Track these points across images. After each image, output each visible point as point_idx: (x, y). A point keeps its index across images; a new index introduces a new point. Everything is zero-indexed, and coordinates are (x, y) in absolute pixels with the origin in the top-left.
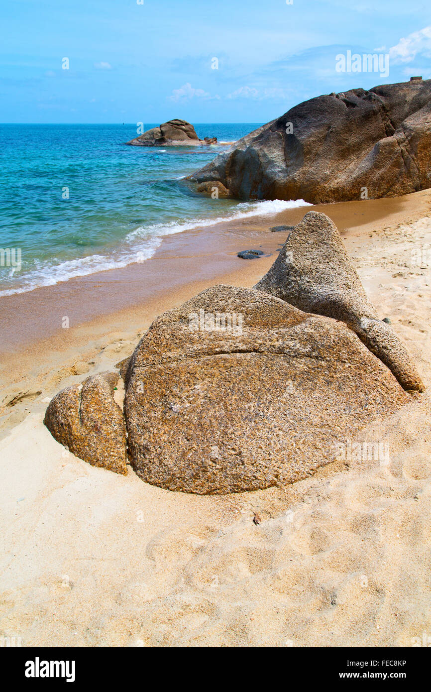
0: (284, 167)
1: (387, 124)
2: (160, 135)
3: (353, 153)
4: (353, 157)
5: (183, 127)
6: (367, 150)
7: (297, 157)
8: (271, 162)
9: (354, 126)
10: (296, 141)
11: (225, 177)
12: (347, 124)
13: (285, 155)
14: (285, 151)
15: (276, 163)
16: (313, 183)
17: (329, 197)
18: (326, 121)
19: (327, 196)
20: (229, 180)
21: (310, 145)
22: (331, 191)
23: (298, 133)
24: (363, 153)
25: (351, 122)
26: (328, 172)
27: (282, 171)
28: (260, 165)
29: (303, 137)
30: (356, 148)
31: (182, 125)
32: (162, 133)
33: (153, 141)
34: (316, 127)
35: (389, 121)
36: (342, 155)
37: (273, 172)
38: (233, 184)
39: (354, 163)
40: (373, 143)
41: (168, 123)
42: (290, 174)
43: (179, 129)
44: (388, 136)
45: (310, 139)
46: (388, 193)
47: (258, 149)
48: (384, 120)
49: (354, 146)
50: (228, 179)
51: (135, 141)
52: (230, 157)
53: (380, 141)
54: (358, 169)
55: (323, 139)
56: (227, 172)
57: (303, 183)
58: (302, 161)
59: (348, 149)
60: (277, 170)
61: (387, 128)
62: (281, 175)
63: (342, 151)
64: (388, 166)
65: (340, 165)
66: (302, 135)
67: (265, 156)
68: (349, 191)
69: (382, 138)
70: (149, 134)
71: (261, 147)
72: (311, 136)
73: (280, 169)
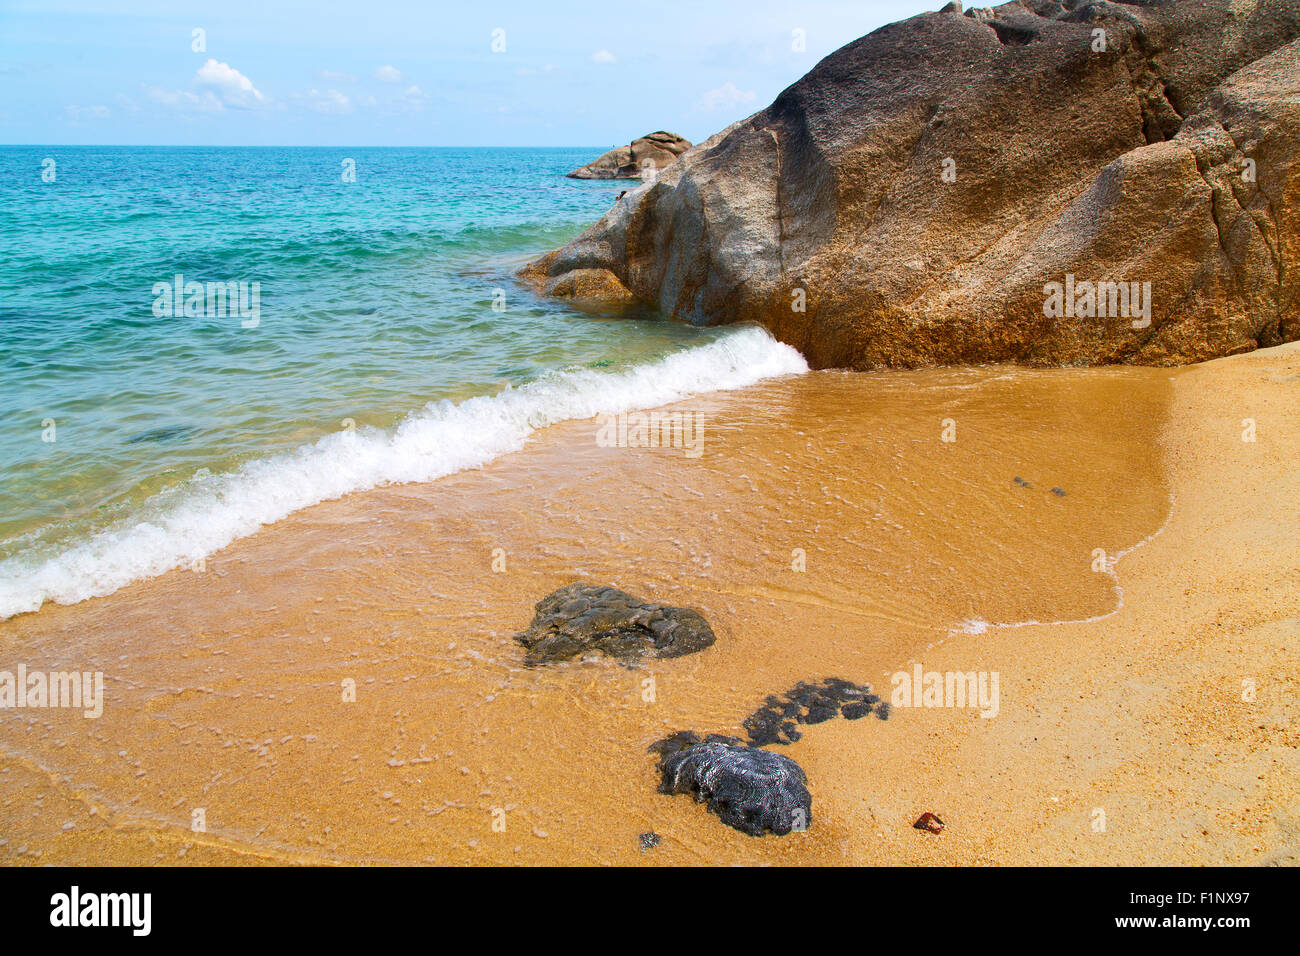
0: (771, 238)
1: (1152, 97)
2: (628, 159)
3: (1013, 200)
4: (1011, 213)
5: (672, 146)
6: (1067, 191)
7: (815, 209)
8: (733, 223)
9: (1025, 104)
10: (814, 156)
11: (626, 259)
12: (996, 98)
13: (779, 202)
14: (780, 189)
15: (747, 228)
16: (866, 301)
17: (917, 352)
18: (921, 89)
19: (909, 346)
20: (636, 267)
21: (858, 171)
22: (923, 329)
23: (824, 131)
24: (1053, 199)
25: (1014, 89)
26: (919, 265)
27: (764, 251)
28: (704, 233)
29: (838, 143)
30: (1026, 182)
31: (670, 141)
32: (633, 156)
33: (615, 171)
34: (886, 109)
35: (1160, 89)
36: (974, 204)
37: (739, 256)
38: (643, 281)
39: (1014, 234)
40: (1092, 166)
41: (645, 138)
42: (789, 264)
43: (663, 148)
44: (1149, 142)
45: (862, 149)
46: (1147, 350)
47: (705, 182)
48: (1138, 82)
49: (1020, 174)
50: (633, 266)
51: (584, 171)
52: (642, 204)
53: (1122, 157)
54: (1029, 257)
55: (908, 148)
56: (630, 244)
57: (830, 296)
58: (832, 221)
59: (997, 185)
60: (749, 248)
61: (1150, 113)
62: (761, 264)
63: (973, 190)
64: (1150, 252)
65: (964, 239)
66: (835, 137)
67: (720, 202)
68: (991, 335)
69: (1126, 146)
70: (610, 158)
71: (714, 174)
72: (866, 140)
73: (759, 248)
